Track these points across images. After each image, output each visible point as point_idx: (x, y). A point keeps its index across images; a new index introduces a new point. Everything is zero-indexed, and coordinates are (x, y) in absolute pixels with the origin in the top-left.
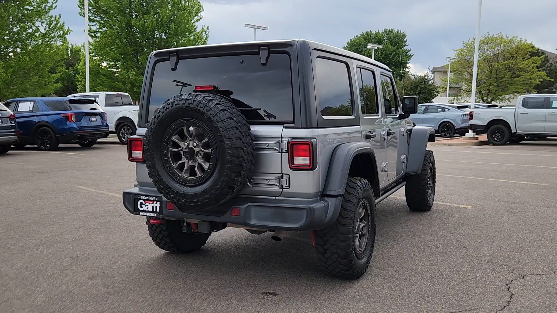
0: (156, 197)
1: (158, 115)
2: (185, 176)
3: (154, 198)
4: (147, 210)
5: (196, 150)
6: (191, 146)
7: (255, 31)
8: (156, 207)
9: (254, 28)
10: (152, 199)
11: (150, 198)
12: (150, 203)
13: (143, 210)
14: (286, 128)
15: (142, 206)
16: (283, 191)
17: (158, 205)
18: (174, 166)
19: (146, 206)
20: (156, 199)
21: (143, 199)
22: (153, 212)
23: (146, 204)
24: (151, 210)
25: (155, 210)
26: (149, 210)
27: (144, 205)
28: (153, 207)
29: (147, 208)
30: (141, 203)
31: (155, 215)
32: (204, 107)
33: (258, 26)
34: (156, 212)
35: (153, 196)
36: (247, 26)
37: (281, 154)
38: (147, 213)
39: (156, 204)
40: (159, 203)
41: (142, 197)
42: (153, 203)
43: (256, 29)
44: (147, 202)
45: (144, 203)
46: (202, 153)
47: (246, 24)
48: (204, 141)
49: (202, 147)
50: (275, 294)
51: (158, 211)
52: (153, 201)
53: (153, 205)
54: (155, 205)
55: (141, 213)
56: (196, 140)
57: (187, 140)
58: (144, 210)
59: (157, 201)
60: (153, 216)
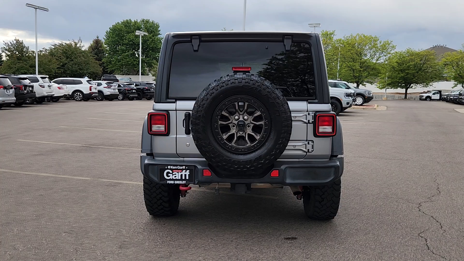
0: (186, 166)
1: (211, 92)
2: (235, 145)
3: (184, 167)
4: (174, 178)
5: (246, 122)
6: (241, 119)
7: (36, 11)
8: (185, 175)
9: (34, 8)
10: (181, 168)
11: (179, 167)
12: (178, 172)
13: (170, 179)
14: (309, 103)
15: (169, 175)
16: (307, 154)
17: (188, 173)
18: (223, 137)
19: (173, 175)
20: (185, 168)
21: (170, 169)
22: (181, 179)
23: (174, 173)
24: (180, 178)
25: (183, 178)
26: (177, 178)
27: (172, 174)
28: (182, 175)
29: (175, 177)
30: (168, 173)
31: (184, 182)
32: (261, 86)
33: (38, 7)
34: (185, 179)
35: (182, 166)
36: (28, 5)
37: (306, 124)
38: (175, 181)
39: (186, 172)
40: (189, 171)
41: (169, 167)
42: (182, 172)
43: (37, 9)
44: (175, 171)
45: (171, 172)
46: (252, 125)
47: (27, 4)
48: (255, 115)
49: (253, 120)
50: (295, 238)
51: (187, 178)
52: (182, 170)
53: (181, 173)
54: (184, 173)
55: (168, 181)
56: (245, 114)
57: (237, 114)
58: (172, 178)
59: (186, 170)
60: (182, 183)
